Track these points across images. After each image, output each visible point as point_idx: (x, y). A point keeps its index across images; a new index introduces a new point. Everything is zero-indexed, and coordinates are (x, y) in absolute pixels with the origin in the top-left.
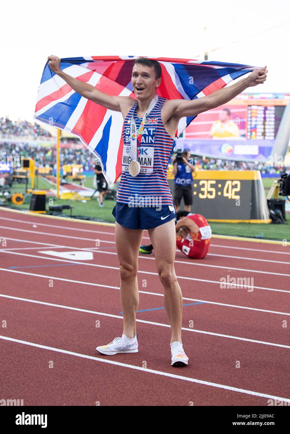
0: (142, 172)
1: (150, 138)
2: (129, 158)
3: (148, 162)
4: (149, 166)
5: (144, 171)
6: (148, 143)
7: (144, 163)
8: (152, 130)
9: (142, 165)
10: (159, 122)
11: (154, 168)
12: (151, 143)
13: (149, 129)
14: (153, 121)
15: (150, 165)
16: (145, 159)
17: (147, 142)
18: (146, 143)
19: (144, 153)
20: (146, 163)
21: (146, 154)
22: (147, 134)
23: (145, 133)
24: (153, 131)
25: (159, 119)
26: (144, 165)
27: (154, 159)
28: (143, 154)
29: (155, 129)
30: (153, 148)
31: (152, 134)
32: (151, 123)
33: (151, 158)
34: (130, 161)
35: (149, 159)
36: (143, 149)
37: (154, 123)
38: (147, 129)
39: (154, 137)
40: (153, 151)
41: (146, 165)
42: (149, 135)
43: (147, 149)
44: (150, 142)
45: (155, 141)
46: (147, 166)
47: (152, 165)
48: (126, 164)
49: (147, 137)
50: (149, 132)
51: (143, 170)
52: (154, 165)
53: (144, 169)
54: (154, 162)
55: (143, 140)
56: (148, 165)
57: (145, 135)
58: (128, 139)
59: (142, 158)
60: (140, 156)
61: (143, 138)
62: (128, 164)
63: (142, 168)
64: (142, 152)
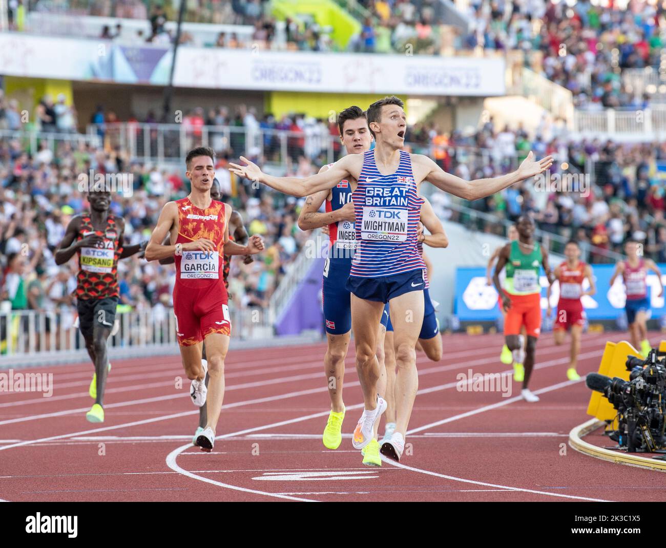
0: (393, 239)
1: (402, 199)
2: (374, 223)
3: (401, 227)
4: (402, 232)
5: (395, 238)
6: (400, 206)
7: (396, 229)
8: (404, 190)
11: (408, 234)
12: (404, 205)
13: (401, 189)
14: (404, 180)
15: (404, 231)
16: (397, 223)
17: (399, 204)
18: (397, 206)
19: (395, 217)
20: (398, 229)
21: (399, 218)
22: (399, 194)
23: (396, 193)
24: (406, 192)
25: (411, 179)
28: (394, 218)
30: (407, 211)
31: (404, 195)
33: (404, 223)
34: (376, 226)
35: (401, 224)
36: (394, 212)
37: (406, 182)
38: (399, 188)
39: (407, 199)
40: (407, 215)
42: (401, 196)
43: (399, 212)
44: (402, 204)
45: (408, 203)
46: (400, 232)
47: (406, 232)
48: (369, 230)
49: (399, 198)
50: (401, 192)
52: (408, 231)
53: (395, 235)
54: (408, 227)
55: (394, 201)
57: (396, 196)
58: (371, 201)
59: (393, 223)
60: (391, 220)
61: (394, 199)
62: (372, 230)
63: (392, 235)
64: (393, 215)
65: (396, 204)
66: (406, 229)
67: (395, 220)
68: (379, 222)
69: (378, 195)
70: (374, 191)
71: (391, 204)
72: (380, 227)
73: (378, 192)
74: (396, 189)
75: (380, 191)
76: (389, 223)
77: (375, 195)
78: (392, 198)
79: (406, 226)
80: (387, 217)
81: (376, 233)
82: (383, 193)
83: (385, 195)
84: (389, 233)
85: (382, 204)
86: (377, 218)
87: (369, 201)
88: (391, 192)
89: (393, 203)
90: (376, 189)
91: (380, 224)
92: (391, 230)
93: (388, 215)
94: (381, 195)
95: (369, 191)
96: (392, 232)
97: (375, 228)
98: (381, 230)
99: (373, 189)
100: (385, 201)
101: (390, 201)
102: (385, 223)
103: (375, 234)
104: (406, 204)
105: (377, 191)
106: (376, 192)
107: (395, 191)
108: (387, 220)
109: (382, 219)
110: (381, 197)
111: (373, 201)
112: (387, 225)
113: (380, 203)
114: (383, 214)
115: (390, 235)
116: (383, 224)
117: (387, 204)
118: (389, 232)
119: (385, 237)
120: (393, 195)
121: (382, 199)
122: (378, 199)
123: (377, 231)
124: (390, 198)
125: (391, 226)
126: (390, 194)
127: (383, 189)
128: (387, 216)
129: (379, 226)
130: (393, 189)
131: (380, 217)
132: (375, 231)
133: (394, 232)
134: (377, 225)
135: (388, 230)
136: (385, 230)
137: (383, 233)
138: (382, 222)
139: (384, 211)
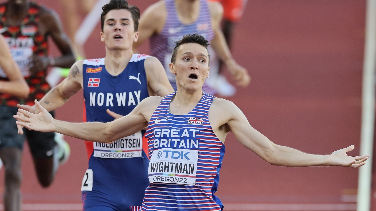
0: (180, 182)
1: (192, 141)
2: (160, 164)
3: (190, 169)
4: (191, 174)
5: (183, 181)
7: (184, 170)
8: (194, 131)
9: (181, 172)
10: (204, 124)
11: (197, 176)
12: (194, 148)
13: (191, 130)
14: (196, 121)
15: (192, 173)
16: (186, 165)
17: (188, 147)
19: (184, 157)
20: (186, 171)
21: (188, 159)
22: (188, 136)
23: (185, 135)
24: (197, 133)
25: (204, 120)
26: (183, 173)
27: (198, 165)
28: (182, 158)
29: (198, 131)
31: (194, 136)
32: (194, 123)
33: (193, 165)
34: (162, 167)
35: (190, 165)
36: (182, 152)
37: (197, 123)
38: (188, 130)
39: (197, 141)
40: (197, 155)
41: (187, 173)
42: (191, 138)
43: (188, 153)
44: (191, 147)
45: (199, 145)
46: (188, 174)
47: (195, 174)
48: (155, 172)
49: (188, 140)
50: (191, 133)
51: (181, 179)
52: (197, 173)
53: (183, 178)
54: (198, 169)
55: (182, 144)
56: (189, 173)
57: (185, 138)
59: (181, 164)
60: (179, 161)
61: (183, 141)
62: (158, 172)
63: (180, 177)
64: (181, 156)
65: (185, 147)
66: (195, 170)
67: (184, 161)
68: (166, 163)
69: (165, 137)
70: (161, 132)
71: (180, 147)
72: (167, 168)
73: (165, 133)
74: (186, 131)
75: (167, 131)
76: (177, 164)
77: (162, 136)
78: (181, 141)
79: (196, 167)
80: (175, 158)
81: (162, 174)
82: (170, 134)
83: (172, 136)
84: (176, 175)
85: (169, 146)
86: (163, 159)
87: (156, 144)
88: (180, 133)
89: (182, 146)
90: (163, 130)
91: (167, 165)
92: (178, 172)
93: (176, 155)
94: (168, 136)
95: (156, 132)
96: (179, 174)
98: (168, 171)
99: (160, 130)
101: (178, 143)
102: (172, 164)
103: (161, 176)
104: (197, 146)
105: (164, 131)
106: (163, 133)
108: (175, 161)
109: (169, 160)
110: (168, 139)
111: (160, 143)
112: (174, 166)
113: (167, 144)
114: (170, 154)
115: (177, 177)
116: (170, 165)
117: (175, 146)
118: (177, 173)
119: (172, 179)
121: (170, 140)
122: (165, 140)
123: (163, 172)
124: (179, 140)
125: (178, 168)
126: (179, 137)
129: (165, 167)
130: (182, 131)
131: (167, 157)
132: (161, 172)
133: (182, 174)
134: (164, 166)
135: (176, 172)
136: (172, 172)
137: (170, 175)
138: (169, 163)
139: (170, 151)
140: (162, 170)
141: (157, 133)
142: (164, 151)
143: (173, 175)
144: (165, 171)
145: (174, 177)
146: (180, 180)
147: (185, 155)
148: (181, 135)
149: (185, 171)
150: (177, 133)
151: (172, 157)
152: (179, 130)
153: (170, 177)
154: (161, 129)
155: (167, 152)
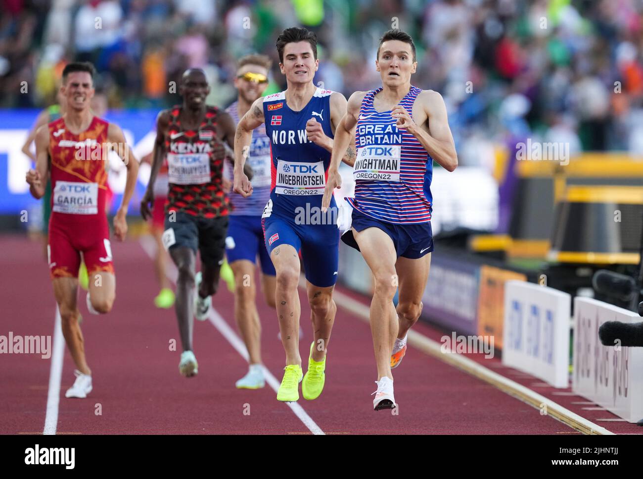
1: (395, 136)
2: (364, 161)
3: (393, 165)
4: (394, 170)
5: (387, 177)
6: (393, 144)
9: (384, 169)
11: (401, 172)
12: (397, 142)
13: (394, 125)
15: (396, 169)
16: (389, 161)
17: (391, 142)
19: (387, 153)
20: (390, 167)
22: (392, 132)
23: (389, 131)
26: (387, 169)
27: (401, 160)
28: (385, 155)
31: (397, 131)
33: (396, 161)
34: (366, 164)
35: (393, 161)
36: (386, 149)
38: (392, 125)
39: (400, 136)
41: (390, 169)
42: (394, 133)
43: (391, 149)
44: (395, 142)
45: (402, 140)
46: (391, 171)
47: (399, 170)
48: (359, 170)
49: (392, 136)
50: (394, 128)
52: (401, 168)
53: (387, 174)
54: (401, 164)
55: (386, 140)
56: (393, 169)
57: (389, 134)
58: (364, 141)
59: (384, 161)
60: (382, 158)
61: (386, 137)
62: (362, 169)
63: (383, 174)
64: (385, 152)
65: (389, 143)
66: (399, 166)
67: (387, 158)
68: (369, 160)
69: (369, 133)
70: (365, 128)
71: (383, 142)
72: (370, 165)
73: (369, 130)
74: (389, 126)
75: (371, 128)
76: (380, 161)
77: (367, 133)
78: (384, 136)
79: (399, 162)
81: (366, 171)
82: (374, 130)
83: (376, 132)
84: (379, 172)
86: (368, 157)
87: (363, 141)
88: (384, 129)
91: (370, 162)
92: (382, 169)
93: (380, 151)
94: (372, 132)
95: (361, 129)
96: (383, 170)
97: (364, 167)
98: (371, 168)
99: (364, 127)
100: (376, 139)
101: (382, 139)
102: (376, 160)
103: (364, 173)
104: (400, 141)
105: (369, 128)
106: (367, 130)
107: (388, 128)
108: (378, 157)
109: (373, 156)
110: (371, 135)
112: (378, 162)
113: (372, 141)
115: (380, 174)
116: (374, 162)
117: (379, 142)
118: (380, 170)
119: (375, 176)
120: (386, 132)
121: (373, 136)
122: (370, 137)
123: (367, 169)
124: (382, 136)
125: (382, 164)
126: (382, 132)
127: (374, 126)
128: (378, 153)
129: (369, 163)
130: (386, 126)
131: (370, 154)
132: (365, 169)
133: (385, 170)
134: (367, 163)
135: (379, 168)
136: (375, 168)
137: (373, 172)
138: (372, 160)
139: (374, 148)
140: (366, 167)
141: (363, 130)
142: (368, 148)
143: (376, 172)
144: (368, 168)
145: (377, 174)
146: (383, 177)
147: (388, 151)
148: (384, 131)
149: (388, 167)
150: (381, 129)
151: (376, 154)
152: (383, 126)
153: (373, 174)
154: (365, 125)
155: (371, 149)
